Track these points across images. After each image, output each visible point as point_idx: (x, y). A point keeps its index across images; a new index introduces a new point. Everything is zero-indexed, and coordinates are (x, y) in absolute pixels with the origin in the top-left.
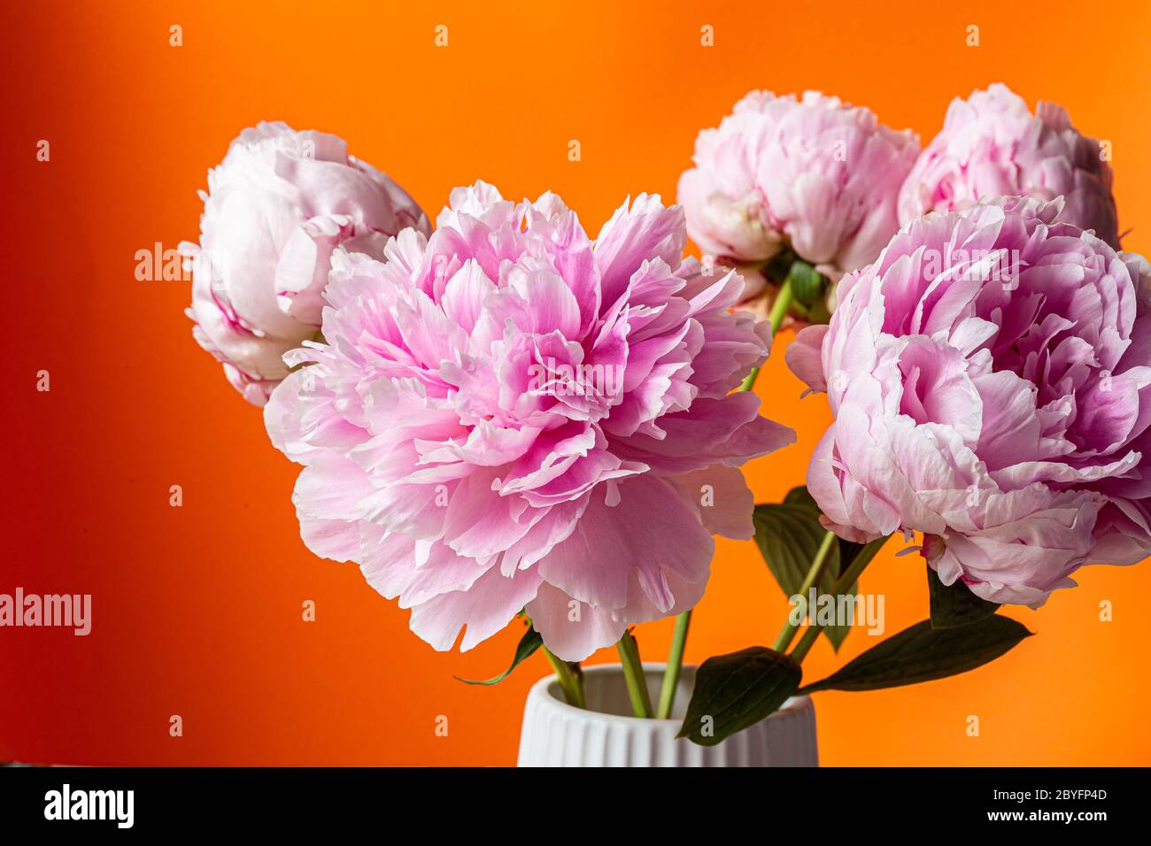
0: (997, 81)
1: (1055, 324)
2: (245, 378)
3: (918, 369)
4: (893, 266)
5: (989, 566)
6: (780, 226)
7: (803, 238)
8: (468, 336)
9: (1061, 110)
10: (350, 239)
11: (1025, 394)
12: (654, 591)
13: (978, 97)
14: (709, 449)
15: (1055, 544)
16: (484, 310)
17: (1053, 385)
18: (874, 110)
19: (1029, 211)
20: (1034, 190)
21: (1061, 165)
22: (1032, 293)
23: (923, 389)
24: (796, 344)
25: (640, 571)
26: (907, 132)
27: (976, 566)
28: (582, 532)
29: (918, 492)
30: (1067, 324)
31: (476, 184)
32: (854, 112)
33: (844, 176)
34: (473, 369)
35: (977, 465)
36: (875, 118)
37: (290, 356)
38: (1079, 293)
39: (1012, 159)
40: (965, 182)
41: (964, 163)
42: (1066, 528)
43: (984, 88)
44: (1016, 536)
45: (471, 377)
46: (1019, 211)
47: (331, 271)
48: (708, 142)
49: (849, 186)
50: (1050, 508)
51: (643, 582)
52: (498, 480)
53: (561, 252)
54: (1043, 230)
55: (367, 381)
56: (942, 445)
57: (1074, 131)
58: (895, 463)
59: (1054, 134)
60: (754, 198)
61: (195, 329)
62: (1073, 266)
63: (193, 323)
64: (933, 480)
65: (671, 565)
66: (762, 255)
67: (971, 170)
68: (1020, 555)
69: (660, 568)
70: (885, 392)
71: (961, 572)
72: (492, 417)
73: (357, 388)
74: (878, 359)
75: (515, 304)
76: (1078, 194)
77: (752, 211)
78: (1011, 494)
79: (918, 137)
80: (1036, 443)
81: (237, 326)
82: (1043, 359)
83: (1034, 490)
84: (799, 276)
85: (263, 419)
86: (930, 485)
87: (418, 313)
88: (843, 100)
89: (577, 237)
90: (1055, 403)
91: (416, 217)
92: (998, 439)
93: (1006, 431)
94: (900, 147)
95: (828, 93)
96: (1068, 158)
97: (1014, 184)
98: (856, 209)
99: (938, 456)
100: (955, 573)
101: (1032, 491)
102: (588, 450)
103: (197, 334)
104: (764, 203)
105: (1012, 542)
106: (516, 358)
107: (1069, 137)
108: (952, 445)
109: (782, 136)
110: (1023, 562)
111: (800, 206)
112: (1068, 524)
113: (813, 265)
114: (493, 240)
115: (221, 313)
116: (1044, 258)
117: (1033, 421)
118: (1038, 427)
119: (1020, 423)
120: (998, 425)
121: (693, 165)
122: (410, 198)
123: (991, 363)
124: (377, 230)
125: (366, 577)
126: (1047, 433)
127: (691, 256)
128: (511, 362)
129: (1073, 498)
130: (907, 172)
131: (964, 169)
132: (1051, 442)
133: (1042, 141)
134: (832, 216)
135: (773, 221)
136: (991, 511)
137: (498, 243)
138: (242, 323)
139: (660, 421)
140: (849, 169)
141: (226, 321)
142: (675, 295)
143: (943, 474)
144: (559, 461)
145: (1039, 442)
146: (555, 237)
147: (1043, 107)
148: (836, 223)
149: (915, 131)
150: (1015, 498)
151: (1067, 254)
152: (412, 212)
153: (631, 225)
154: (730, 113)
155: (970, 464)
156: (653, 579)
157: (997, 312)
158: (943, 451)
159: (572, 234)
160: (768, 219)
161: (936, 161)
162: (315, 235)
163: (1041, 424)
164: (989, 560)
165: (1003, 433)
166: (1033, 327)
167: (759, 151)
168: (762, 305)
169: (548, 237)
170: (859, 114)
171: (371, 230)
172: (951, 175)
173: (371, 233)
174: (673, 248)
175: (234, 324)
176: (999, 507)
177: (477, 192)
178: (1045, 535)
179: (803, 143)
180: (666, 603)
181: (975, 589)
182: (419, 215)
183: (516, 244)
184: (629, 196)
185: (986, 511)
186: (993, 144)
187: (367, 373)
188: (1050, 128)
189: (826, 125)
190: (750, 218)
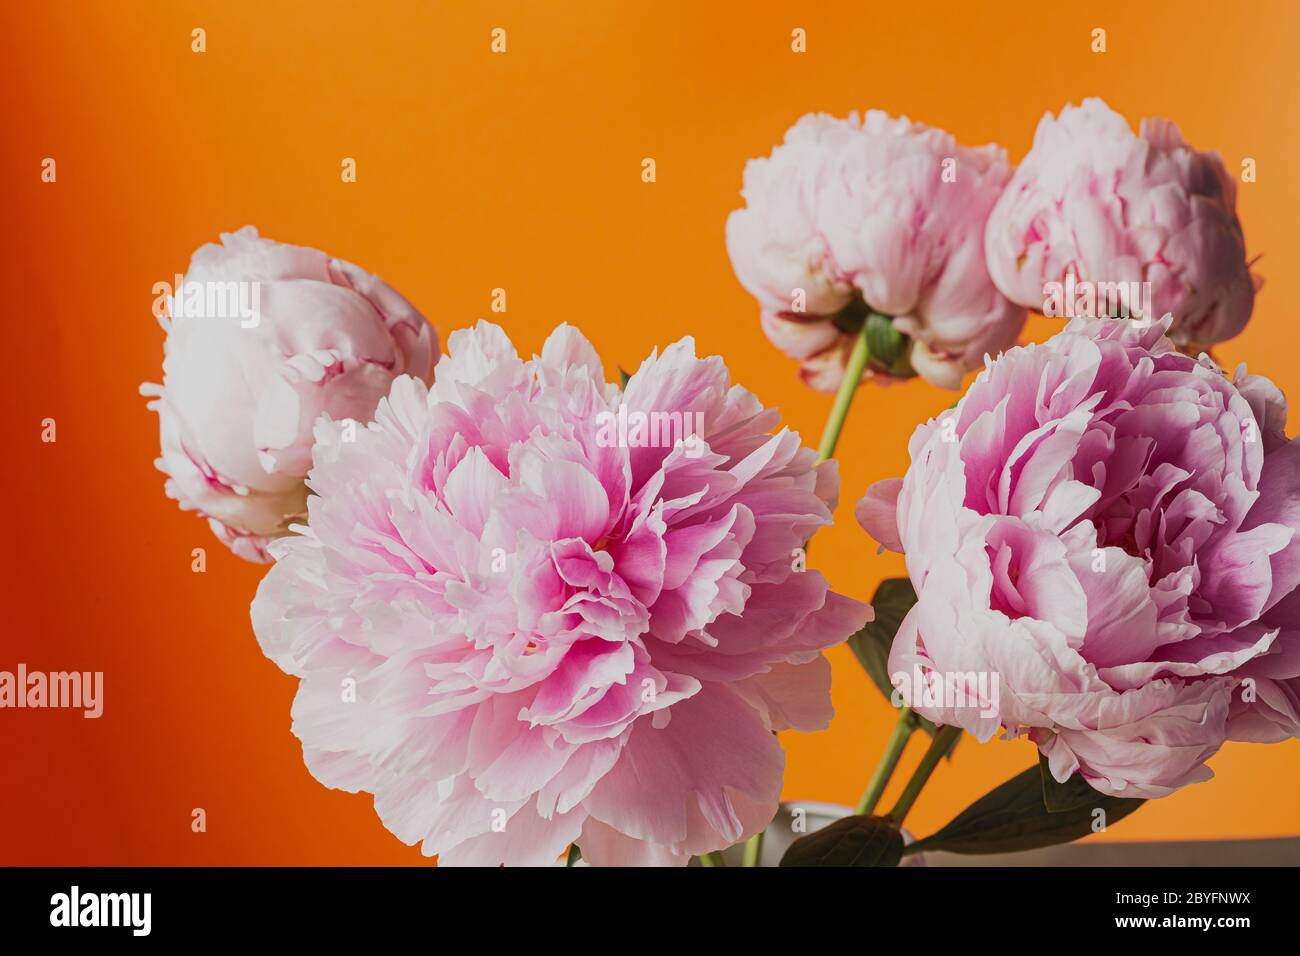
0: (1092, 95)
1: (1168, 474)
2: (232, 533)
3: (1009, 550)
4: (973, 426)
5: (1108, 763)
6: (849, 278)
7: (876, 291)
8: (476, 540)
9: (1170, 124)
10: (339, 376)
11: (1137, 571)
12: (718, 817)
13: (1069, 113)
14: (771, 643)
15: (1183, 741)
16: (493, 512)
17: (1169, 544)
18: (949, 130)
19: (1130, 335)
20: (1143, 228)
21: (1173, 193)
22: (1140, 436)
23: (1017, 570)
24: (867, 499)
25: (700, 796)
26: (991, 149)
27: (1094, 761)
28: (629, 755)
29: (1019, 694)
30: (1182, 475)
31: (478, 325)
32: (926, 135)
33: (920, 217)
34: (484, 589)
35: (1084, 668)
36: (951, 140)
37: (275, 546)
38: (1195, 434)
39: (1115, 191)
40: (1062, 220)
41: (1058, 199)
42: (1195, 724)
43: (1077, 104)
44: (1136, 735)
45: (483, 597)
46: (1117, 338)
47: (315, 446)
48: (758, 174)
49: (926, 226)
50: (1173, 706)
51: (704, 808)
52: (524, 709)
53: (581, 423)
54: (1146, 366)
55: (365, 597)
56: (1042, 646)
57: (1187, 148)
58: (989, 665)
59: (1163, 156)
60: (816, 247)
61: (168, 485)
62: (1185, 404)
63: (165, 477)
64: (1034, 685)
65: (736, 786)
66: (831, 308)
67: (1067, 206)
68: (1143, 752)
69: (723, 789)
70: (972, 578)
71: (1076, 765)
72: (514, 634)
73: (353, 606)
74: (962, 538)
75: (530, 502)
76: (1195, 227)
77: (814, 262)
78: (1127, 696)
79: (1004, 153)
80: (1154, 630)
81: (216, 483)
82: (1157, 517)
83: (1154, 688)
84: (875, 330)
85: (250, 621)
86: (1030, 689)
87: (417, 513)
88: (913, 121)
89: (598, 407)
90: (1173, 576)
91: (416, 327)
92: (1107, 628)
93: (1117, 619)
94: (984, 170)
95: (895, 115)
96: (1182, 183)
97: (1119, 222)
98: (936, 251)
99: (1038, 660)
100: (1070, 766)
101: (1151, 690)
102: (627, 675)
103: (171, 490)
104: (827, 254)
105: (1131, 741)
106: (534, 572)
107: (1182, 157)
108: (1055, 647)
109: (843, 170)
110: (1147, 761)
111: (869, 257)
112: (1197, 718)
113: (890, 318)
114: (500, 411)
115: (196, 469)
116: (1149, 395)
117: (1148, 606)
118: (1155, 611)
119: (1132, 610)
120: (1107, 613)
121: (742, 204)
122: (408, 303)
123: (1095, 537)
124: (370, 361)
125: (382, 819)
126: (1166, 613)
127: (738, 385)
128: (529, 576)
129: (1201, 690)
130: (995, 201)
131: (1059, 204)
132: (1171, 627)
133: (1149, 166)
134: (909, 262)
135: (839, 274)
136: (1105, 716)
137: (505, 415)
138: (221, 480)
139: (709, 628)
140: (925, 203)
141: (203, 478)
142: (718, 468)
143: (1045, 678)
144: (593, 690)
145: (1157, 626)
146: (572, 406)
147: (1148, 126)
148: (914, 268)
149: (1001, 146)
150: (1132, 700)
151: (1180, 388)
152: (412, 322)
153: (661, 383)
154: (781, 142)
155: (1077, 667)
156: (715, 804)
157: (1099, 468)
158: (1043, 652)
159: (591, 403)
160: (834, 272)
161: (1027, 193)
162: (296, 380)
163: (1157, 606)
164: (1108, 757)
165: (1113, 621)
166: (1142, 479)
167: (818, 189)
168: (836, 357)
169: (564, 403)
170: (932, 138)
171: (363, 362)
172: (1045, 211)
173: (362, 366)
174: (714, 397)
175: (212, 481)
176: (1115, 709)
177: (480, 336)
178: (1170, 733)
179: (869, 179)
180: (733, 831)
181: (1095, 784)
182: (420, 324)
183: (527, 415)
184: (656, 347)
185: (1099, 714)
186: (1092, 174)
187: (363, 588)
188: (1158, 149)
189: (894, 155)
190: (813, 270)
